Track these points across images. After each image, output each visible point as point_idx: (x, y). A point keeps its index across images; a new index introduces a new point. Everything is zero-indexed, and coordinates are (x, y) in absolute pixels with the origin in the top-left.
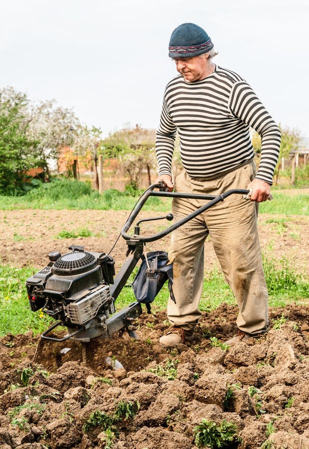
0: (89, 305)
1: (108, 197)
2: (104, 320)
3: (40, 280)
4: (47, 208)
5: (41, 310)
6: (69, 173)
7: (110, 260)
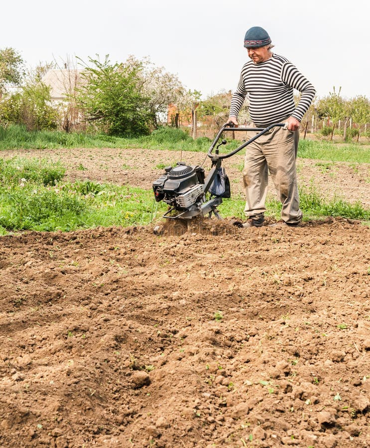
0: (191, 196)
1: (199, 142)
2: (200, 205)
3: (161, 183)
4: (153, 148)
5: (162, 201)
6: (173, 123)
7: (202, 170)
